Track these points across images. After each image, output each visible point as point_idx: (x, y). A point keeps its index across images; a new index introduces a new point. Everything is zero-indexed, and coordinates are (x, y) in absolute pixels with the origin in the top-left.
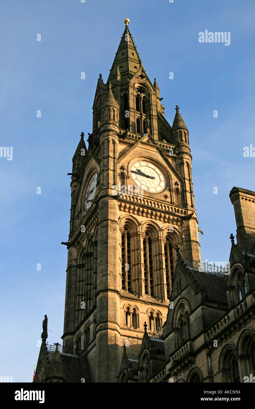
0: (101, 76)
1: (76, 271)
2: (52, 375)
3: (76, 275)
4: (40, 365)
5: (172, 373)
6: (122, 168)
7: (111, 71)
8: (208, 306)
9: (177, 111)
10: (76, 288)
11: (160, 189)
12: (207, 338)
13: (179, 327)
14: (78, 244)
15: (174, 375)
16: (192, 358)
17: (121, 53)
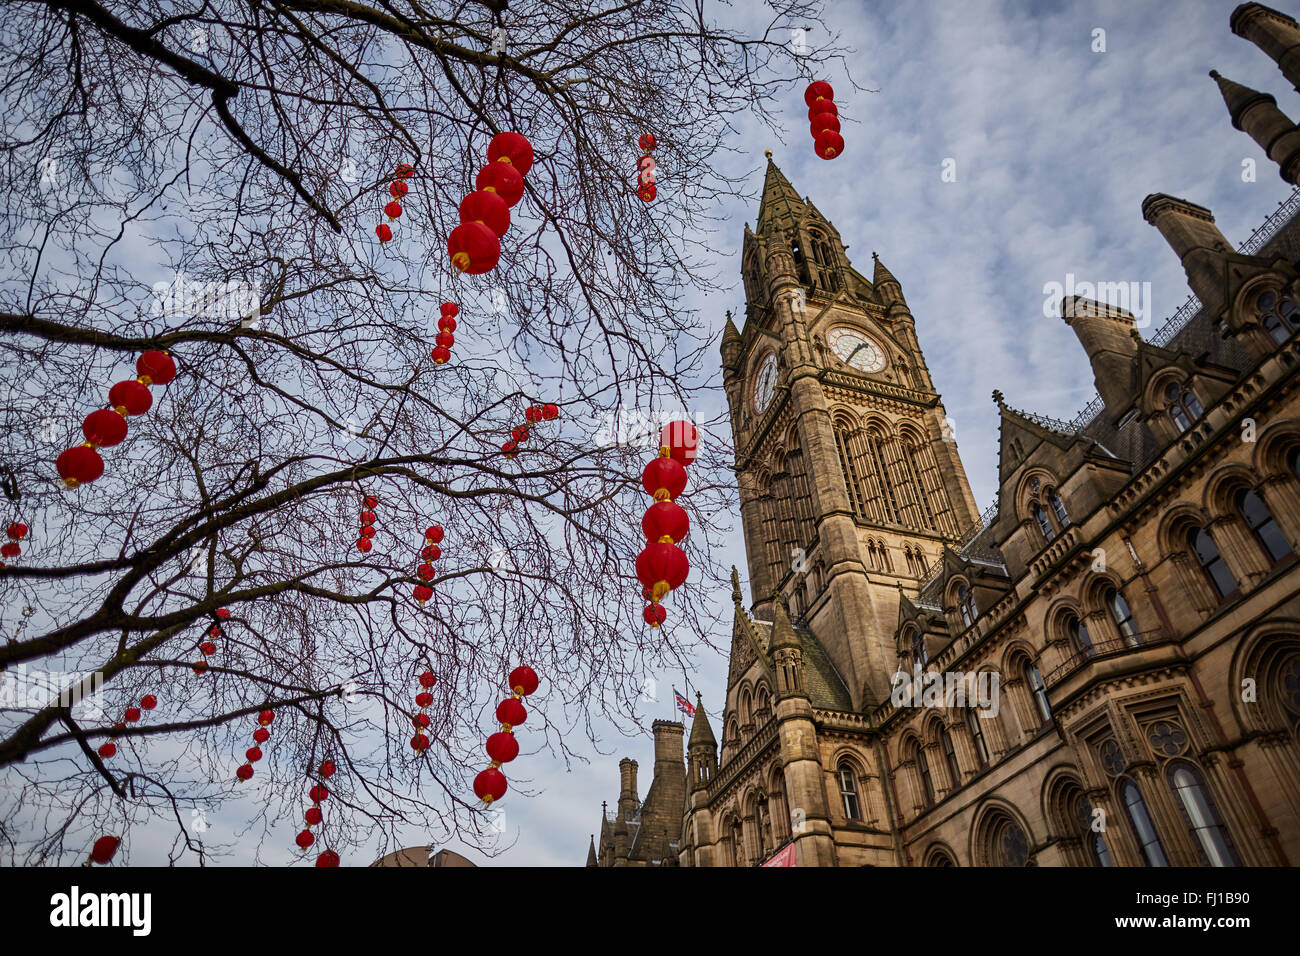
0: (746, 224)
1: (758, 507)
2: (781, 642)
3: (758, 512)
4: (737, 642)
5: (1040, 591)
6: (816, 337)
7: (759, 219)
8: (1097, 465)
9: (876, 260)
10: (762, 532)
11: (877, 368)
12: (1114, 513)
13: (1031, 517)
14: (754, 465)
15: (1044, 595)
16: (1087, 554)
17: (770, 193)
